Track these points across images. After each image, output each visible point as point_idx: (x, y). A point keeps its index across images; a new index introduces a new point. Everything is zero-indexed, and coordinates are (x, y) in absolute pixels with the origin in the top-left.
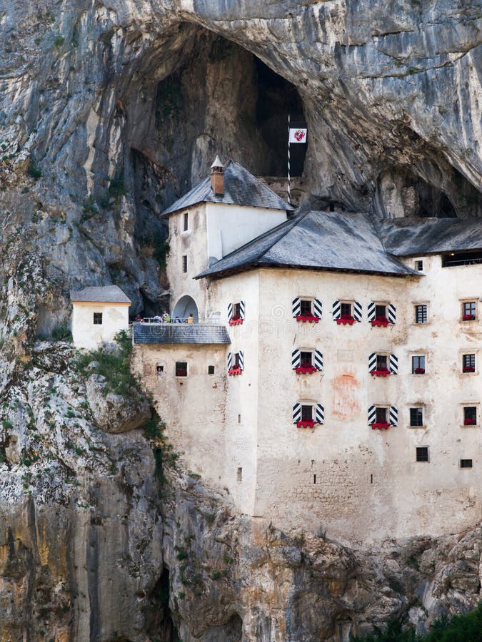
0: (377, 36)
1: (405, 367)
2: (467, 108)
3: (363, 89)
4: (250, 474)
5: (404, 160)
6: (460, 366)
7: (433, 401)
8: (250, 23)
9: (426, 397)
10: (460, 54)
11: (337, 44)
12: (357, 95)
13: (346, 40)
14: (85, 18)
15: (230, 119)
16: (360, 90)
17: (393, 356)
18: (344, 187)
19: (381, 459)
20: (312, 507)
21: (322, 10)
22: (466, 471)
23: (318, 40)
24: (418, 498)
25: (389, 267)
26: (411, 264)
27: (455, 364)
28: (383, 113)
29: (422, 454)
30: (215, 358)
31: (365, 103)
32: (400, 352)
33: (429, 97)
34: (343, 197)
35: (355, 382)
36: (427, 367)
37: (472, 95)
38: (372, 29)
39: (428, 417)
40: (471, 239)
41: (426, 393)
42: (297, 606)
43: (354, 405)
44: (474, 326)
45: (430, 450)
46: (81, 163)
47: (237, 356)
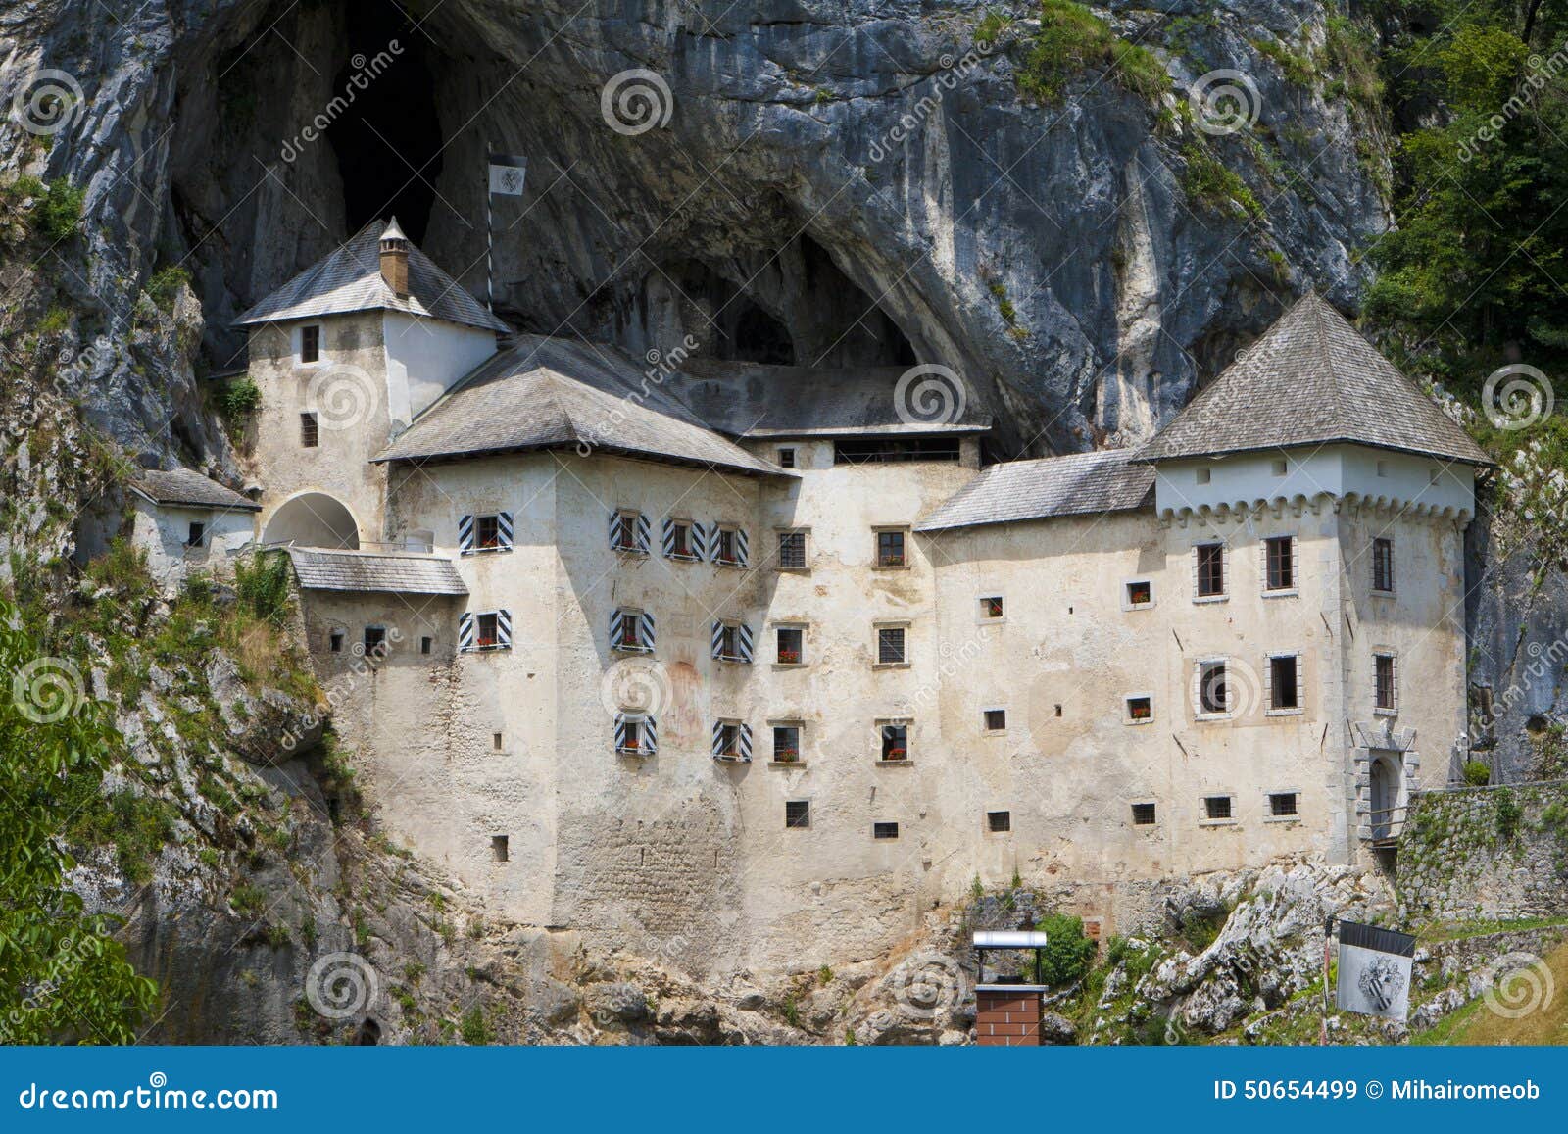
0: (756, 23)
1: (767, 648)
3: (719, 119)
4: (533, 847)
5: (720, 248)
6: (874, 651)
7: (819, 714)
9: (807, 707)
10: (917, 78)
11: (681, 29)
12: (699, 128)
13: (698, 22)
16: (712, 121)
17: (745, 628)
18: (556, 287)
19: (729, 823)
20: (637, 912)
22: (886, 844)
23: (645, 19)
24: (790, 894)
26: (770, 455)
27: (864, 646)
28: (746, 166)
29: (797, 813)
30: (432, 622)
31: (712, 142)
32: (756, 621)
33: (852, 148)
34: (543, 304)
35: (695, 674)
36: (807, 652)
37: (928, 152)
38: (753, 11)
39: (810, 745)
41: (806, 700)
43: (693, 720)
44: (901, 577)
45: (813, 805)
46: (120, 210)
47: (489, 623)
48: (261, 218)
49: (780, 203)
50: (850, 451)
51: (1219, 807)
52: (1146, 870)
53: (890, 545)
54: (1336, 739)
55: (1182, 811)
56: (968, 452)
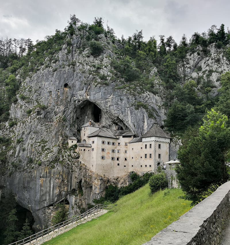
0: (115, 104)
1: (116, 152)
2: (128, 116)
4: (94, 166)
5: (117, 122)
8: (97, 101)
9: (119, 156)
10: (127, 108)
12: (112, 112)
13: (111, 105)
14: (72, 98)
15: (90, 113)
18: (107, 125)
19: (113, 165)
20: (103, 171)
21: (108, 100)
22: (125, 167)
23: (107, 104)
24: (118, 171)
25: (115, 137)
26: (118, 137)
27: (124, 152)
28: (115, 115)
29: (118, 164)
30: (89, 149)
31: (113, 114)
32: (116, 149)
33: (122, 114)
35: (109, 153)
36: (120, 152)
37: (128, 114)
39: (120, 159)
40: (127, 134)
42: (101, 185)
43: (109, 157)
44: (127, 147)
45: (120, 164)
46: (70, 119)
47: (93, 149)
48: (85, 120)
49: (118, 117)
50: (124, 137)
51: (146, 166)
52: (141, 171)
53: (126, 145)
54: (154, 161)
55: (144, 166)
56: (132, 137)
